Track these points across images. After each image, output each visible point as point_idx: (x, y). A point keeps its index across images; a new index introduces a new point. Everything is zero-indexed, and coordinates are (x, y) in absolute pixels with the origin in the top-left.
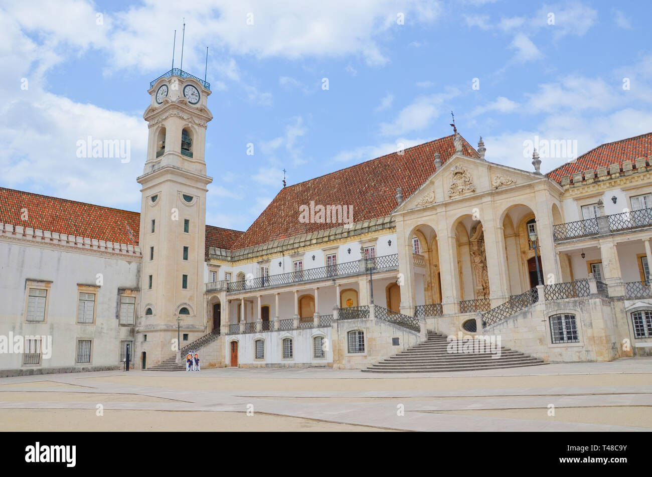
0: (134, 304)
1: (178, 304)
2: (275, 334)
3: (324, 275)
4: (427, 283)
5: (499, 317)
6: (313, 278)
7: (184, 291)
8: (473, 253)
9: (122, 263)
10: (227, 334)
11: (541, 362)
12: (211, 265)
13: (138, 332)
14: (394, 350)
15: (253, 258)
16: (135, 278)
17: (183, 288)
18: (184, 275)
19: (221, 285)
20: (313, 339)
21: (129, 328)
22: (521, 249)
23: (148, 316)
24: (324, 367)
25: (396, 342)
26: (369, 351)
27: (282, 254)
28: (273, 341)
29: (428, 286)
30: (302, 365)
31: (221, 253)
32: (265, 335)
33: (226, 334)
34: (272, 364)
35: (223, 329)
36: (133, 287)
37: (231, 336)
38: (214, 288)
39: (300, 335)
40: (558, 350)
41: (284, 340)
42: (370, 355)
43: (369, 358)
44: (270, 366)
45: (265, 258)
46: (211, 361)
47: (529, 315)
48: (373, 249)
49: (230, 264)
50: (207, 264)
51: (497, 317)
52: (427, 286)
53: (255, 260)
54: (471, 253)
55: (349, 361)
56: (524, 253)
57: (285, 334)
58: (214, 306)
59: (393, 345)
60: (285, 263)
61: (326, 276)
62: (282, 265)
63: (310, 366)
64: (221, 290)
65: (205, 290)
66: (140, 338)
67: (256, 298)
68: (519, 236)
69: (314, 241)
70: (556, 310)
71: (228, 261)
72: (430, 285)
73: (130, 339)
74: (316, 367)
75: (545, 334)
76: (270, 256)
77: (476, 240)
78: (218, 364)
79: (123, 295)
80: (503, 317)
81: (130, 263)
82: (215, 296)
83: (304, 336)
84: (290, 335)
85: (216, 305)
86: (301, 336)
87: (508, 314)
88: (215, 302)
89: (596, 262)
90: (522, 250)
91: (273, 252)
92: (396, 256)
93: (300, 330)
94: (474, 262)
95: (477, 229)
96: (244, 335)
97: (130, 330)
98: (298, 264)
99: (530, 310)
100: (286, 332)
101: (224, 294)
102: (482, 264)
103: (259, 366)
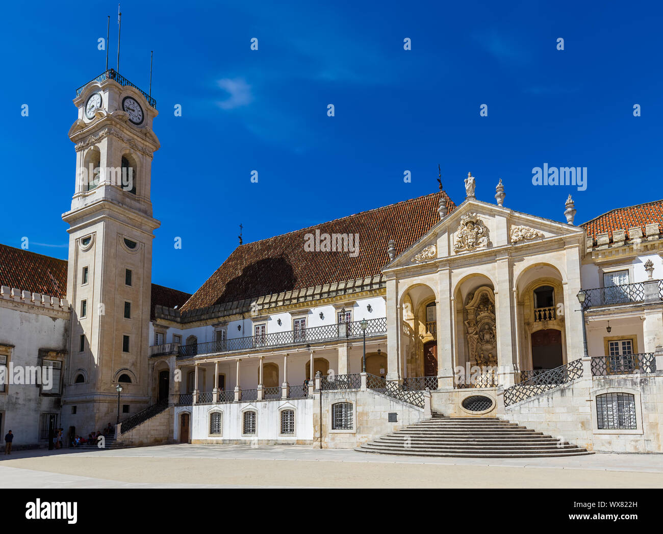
0: (61, 369)
1: (117, 369)
2: (234, 406)
3: (290, 341)
4: (410, 355)
5: (528, 393)
6: (283, 342)
7: (125, 355)
8: (468, 323)
9: (45, 319)
10: (177, 405)
11: (583, 452)
12: (157, 325)
13: (66, 403)
14: (391, 428)
15: (207, 319)
16: (61, 338)
17: (124, 351)
18: (125, 336)
19: (171, 349)
20: (280, 412)
21: (53, 398)
22: (524, 319)
23: (78, 384)
24: (293, 444)
25: (393, 417)
26: (357, 429)
27: (242, 316)
28: (232, 413)
29: (412, 358)
30: (266, 442)
31: (169, 313)
32: (222, 407)
33: (175, 406)
34: (229, 440)
35: (173, 400)
36: (59, 349)
37: (181, 408)
38: (161, 352)
39: (265, 407)
40: (607, 437)
41: (245, 413)
42: (360, 433)
43: (358, 436)
44: (228, 442)
45: (221, 320)
46: (156, 436)
47: (568, 393)
48: (349, 313)
49: (180, 326)
50: (153, 324)
51: (525, 394)
52: (410, 358)
53: (209, 322)
54: (466, 322)
55: (333, 439)
56: (528, 324)
57: (247, 406)
58: (160, 373)
59: (389, 421)
60: (245, 327)
61: (292, 341)
62: (242, 328)
63: (276, 443)
64: (171, 353)
65: (149, 353)
66: (68, 409)
67: (213, 364)
68: (524, 305)
69: (280, 304)
70: (608, 388)
71: (177, 322)
72: (414, 357)
73: (54, 411)
74: (283, 444)
75: (589, 417)
76: (227, 318)
77: (473, 307)
78: (165, 439)
79: (45, 358)
80: (533, 393)
81: (54, 319)
82: (163, 361)
83: (270, 408)
84: (253, 407)
85: (162, 372)
86: (267, 409)
87: (540, 391)
88: (162, 368)
89: (616, 339)
90: (527, 321)
91: (231, 313)
92: (384, 320)
93: (265, 402)
94: (468, 333)
95: (475, 295)
96: (197, 406)
97: (55, 401)
98: (260, 327)
99: (571, 387)
100: (249, 403)
101: (174, 358)
102: (477, 335)
103: (215, 442)
